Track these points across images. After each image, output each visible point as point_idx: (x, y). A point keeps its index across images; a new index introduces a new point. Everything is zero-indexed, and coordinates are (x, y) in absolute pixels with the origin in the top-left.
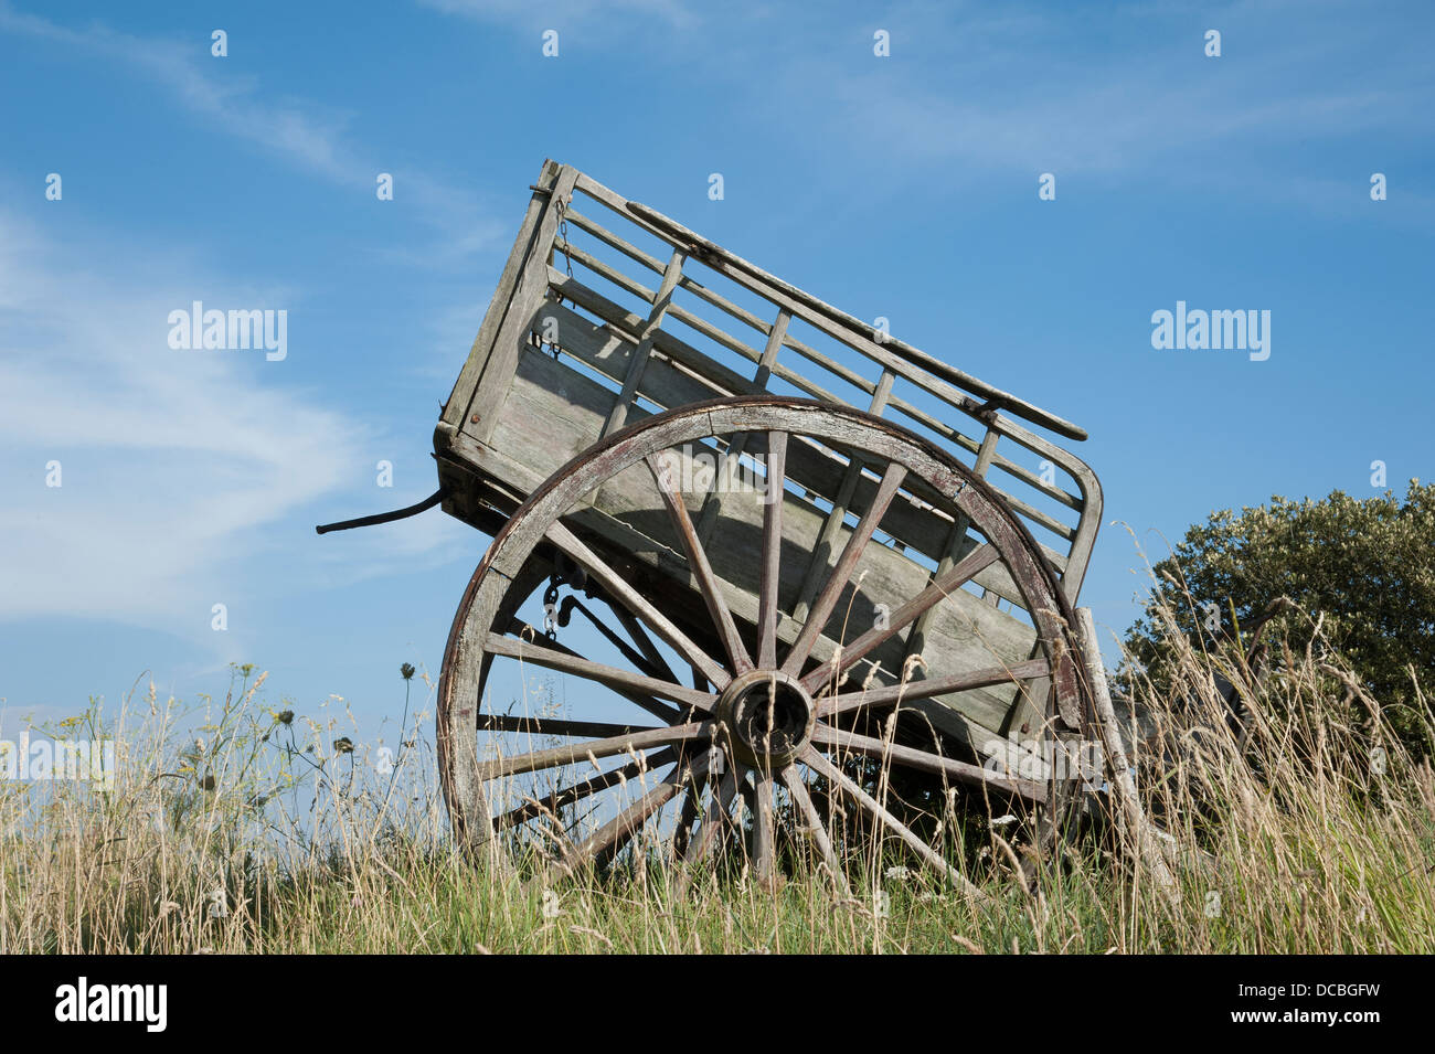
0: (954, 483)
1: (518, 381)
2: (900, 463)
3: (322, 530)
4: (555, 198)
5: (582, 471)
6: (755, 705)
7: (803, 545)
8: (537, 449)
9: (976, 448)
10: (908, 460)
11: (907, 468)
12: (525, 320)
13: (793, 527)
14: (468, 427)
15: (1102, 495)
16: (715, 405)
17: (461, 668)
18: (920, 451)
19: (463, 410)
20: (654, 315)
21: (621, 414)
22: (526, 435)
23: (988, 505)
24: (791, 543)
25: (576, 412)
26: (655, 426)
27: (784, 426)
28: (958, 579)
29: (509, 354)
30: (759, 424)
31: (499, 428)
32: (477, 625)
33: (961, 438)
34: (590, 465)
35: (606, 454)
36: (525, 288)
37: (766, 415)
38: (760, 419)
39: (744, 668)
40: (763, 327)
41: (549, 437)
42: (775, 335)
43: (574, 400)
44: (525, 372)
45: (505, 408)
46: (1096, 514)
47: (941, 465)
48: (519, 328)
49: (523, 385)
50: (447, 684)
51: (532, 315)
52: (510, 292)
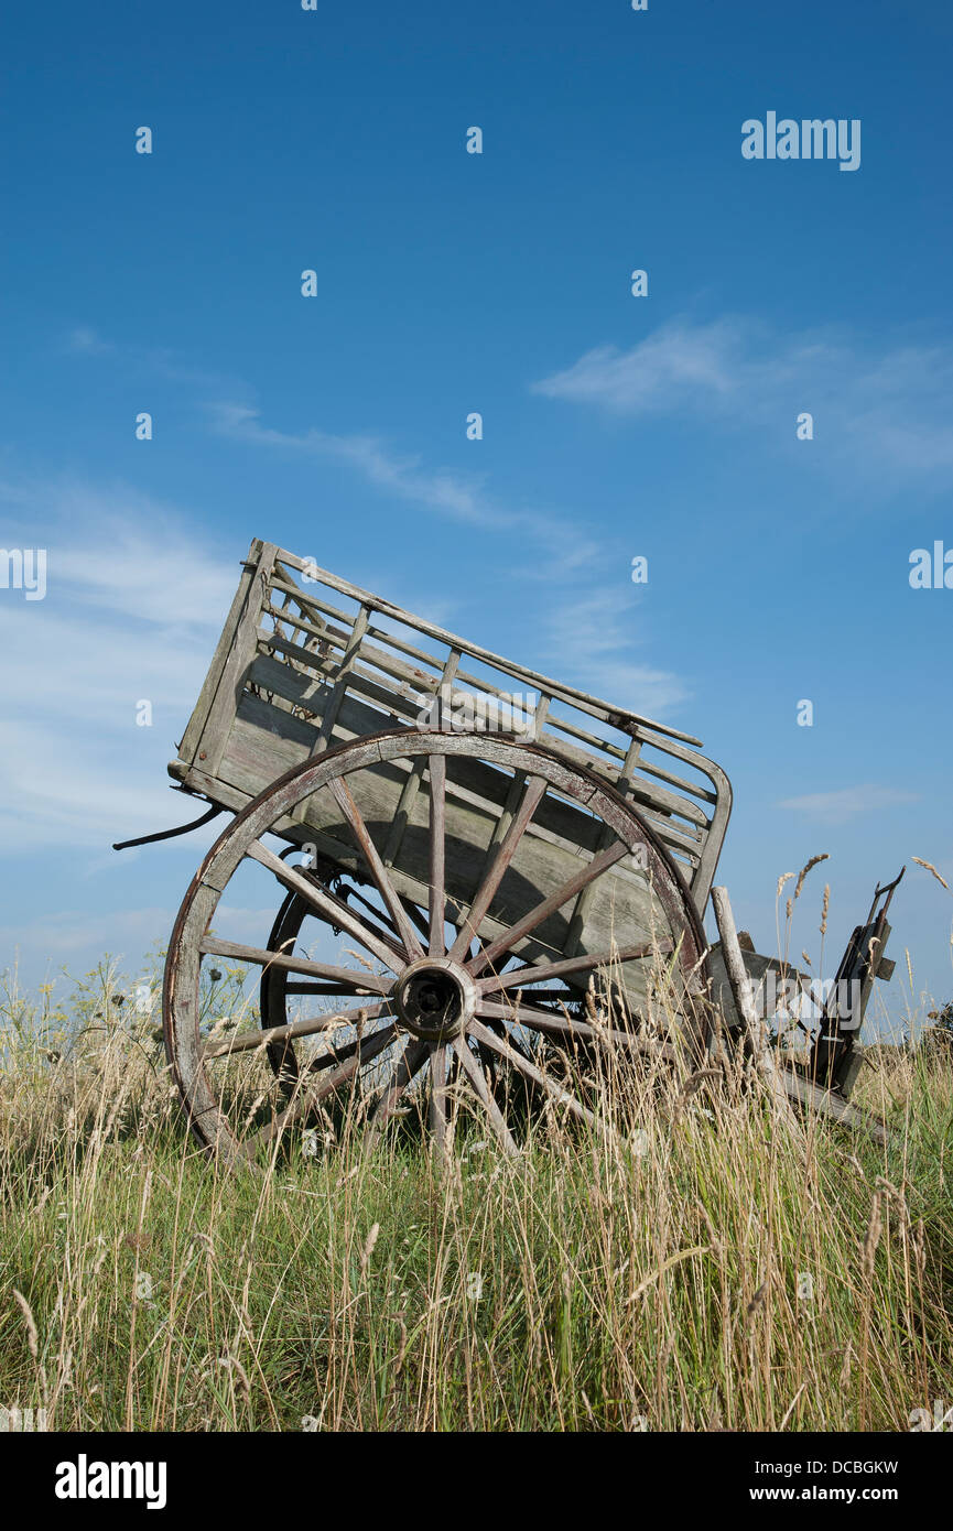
0: (586, 790)
1: (238, 722)
2: (540, 776)
3: (118, 847)
4: (259, 571)
5: (275, 798)
6: (418, 990)
7: (479, 845)
8: (256, 778)
9: (623, 756)
10: (547, 773)
11: (546, 779)
12: (239, 672)
13: (470, 830)
14: (197, 764)
15: (730, 788)
16: (383, 736)
17: (181, 968)
18: (557, 765)
19: (193, 749)
20: (347, 660)
21: (322, 745)
22: (246, 767)
23: (616, 808)
24: (469, 843)
25: (287, 745)
26: (334, 756)
27: (441, 750)
28: (594, 872)
29: (229, 701)
30: (420, 749)
31: (224, 762)
32: (193, 931)
33: (609, 747)
34: (281, 792)
35: (294, 782)
36: (238, 646)
37: (425, 741)
38: (421, 745)
39: (416, 956)
40: (438, 665)
41: (265, 767)
42: (447, 671)
43: (285, 735)
44: (243, 713)
45: (227, 744)
46: (726, 805)
47: (575, 776)
48: (236, 679)
49: (242, 725)
50: (170, 980)
51: (245, 667)
52: (227, 650)
